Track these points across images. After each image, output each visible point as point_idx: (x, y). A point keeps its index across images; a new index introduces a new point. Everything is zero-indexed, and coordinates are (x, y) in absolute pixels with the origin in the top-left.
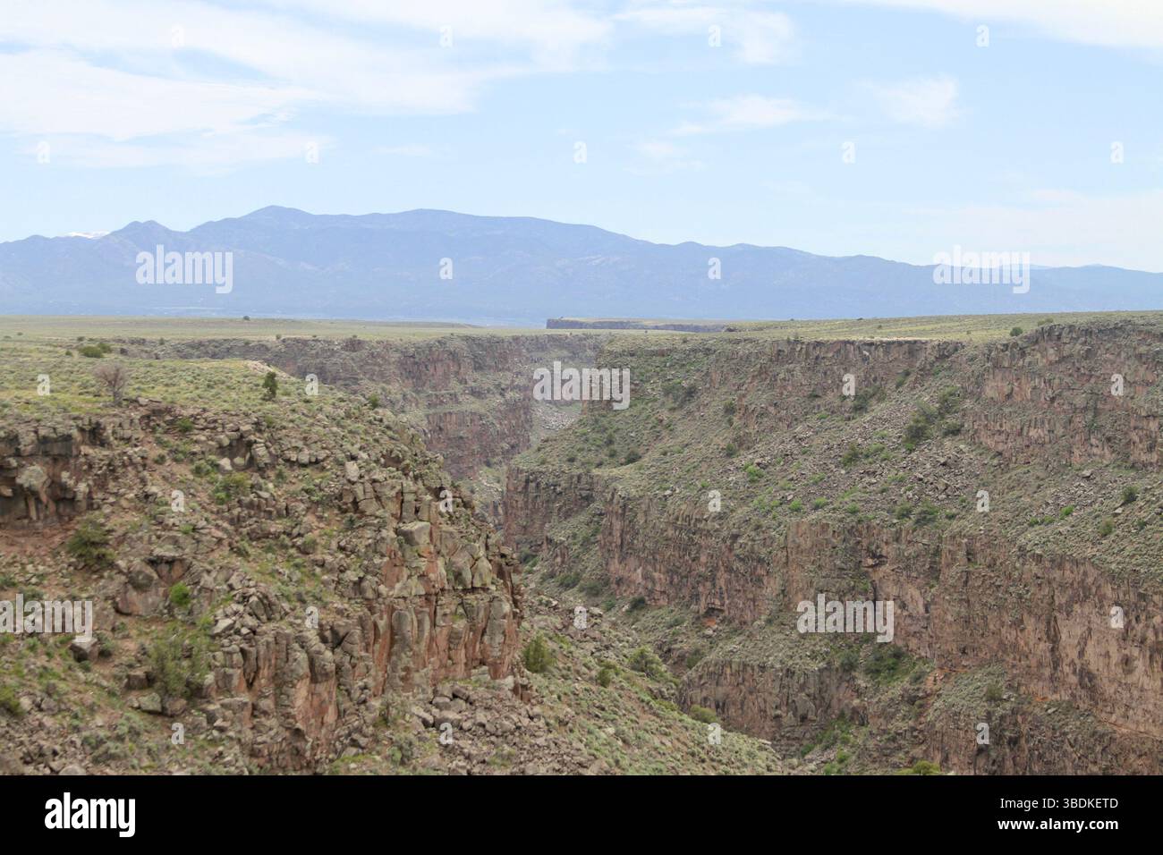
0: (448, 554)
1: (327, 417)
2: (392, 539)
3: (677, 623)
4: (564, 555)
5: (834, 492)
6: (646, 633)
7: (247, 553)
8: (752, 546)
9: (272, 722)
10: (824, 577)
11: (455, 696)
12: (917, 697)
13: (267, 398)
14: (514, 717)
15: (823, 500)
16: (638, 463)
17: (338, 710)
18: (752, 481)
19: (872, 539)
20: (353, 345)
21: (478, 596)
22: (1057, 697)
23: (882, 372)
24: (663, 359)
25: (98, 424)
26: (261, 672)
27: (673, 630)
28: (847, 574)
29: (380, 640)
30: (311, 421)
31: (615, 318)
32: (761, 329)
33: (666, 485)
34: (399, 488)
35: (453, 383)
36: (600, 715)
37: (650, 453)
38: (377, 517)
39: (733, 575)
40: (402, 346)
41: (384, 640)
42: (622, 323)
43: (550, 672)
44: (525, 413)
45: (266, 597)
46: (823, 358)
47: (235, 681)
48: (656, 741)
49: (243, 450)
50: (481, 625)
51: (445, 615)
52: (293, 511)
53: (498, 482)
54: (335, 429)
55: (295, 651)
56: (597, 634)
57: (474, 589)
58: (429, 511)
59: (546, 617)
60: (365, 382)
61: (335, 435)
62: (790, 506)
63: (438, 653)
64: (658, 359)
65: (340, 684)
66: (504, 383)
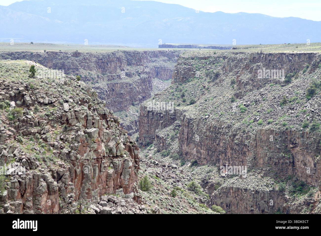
0: (106, 142)
1: (56, 84)
2: (83, 135)
3: (210, 171)
4: (164, 142)
5: (277, 117)
6: (198, 175)
7: (22, 141)
8: (242, 139)
10: (272, 152)
11: (109, 201)
12: (310, 203)
13: (31, 76)
14: (134, 209)
15: (271, 120)
16: (195, 105)
17: (60, 206)
18: (242, 112)
19: (292, 136)
20: (76, 54)
21: (119, 159)
23: (297, 66)
24: (205, 61)
26: (27, 190)
27: (209, 174)
28: (281, 151)
29: (78, 177)
30: (49, 86)
32: (247, 48)
33: (206, 114)
34: (85, 114)
35: (118, 70)
36: (171, 209)
37: (200, 100)
38: (76, 126)
39: (234, 151)
40: (97, 55)
41: (79, 177)
42: (190, 46)
43: (151, 191)
44: (149, 84)
45: (29, 159)
46: (272, 60)
47: (16, 194)
49: (21, 98)
50: (120, 171)
51: (105, 167)
52: (41, 124)
53: (137, 112)
54: (59, 89)
55: (41, 182)
56: (174, 176)
57: (117, 157)
58: (98, 124)
59: (153, 168)
60: (81, 70)
61: (59, 92)
62: (258, 122)
63: (102, 183)
64: (203, 61)
65: (60, 196)
66: (140, 71)
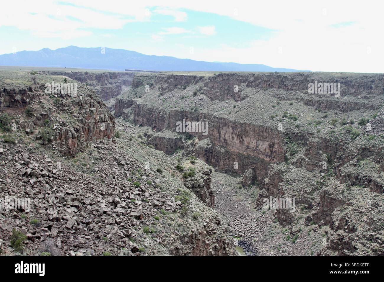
0: (100, 114)
2: (89, 111)
3: (148, 129)
4: (127, 115)
5: (179, 104)
6: (142, 131)
7: (60, 113)
8: (163, 114)
9: (65, 146)
11: (101, 142)
12: (194, 144)
13: (65, 83)
14: (112, 146)
15: (177, 106)
16: (141, 98)
17: (78, 144)
18: (163, 102)
19: (186, 114)
20: (86, 73)
22: (220, 144)
23: (189, 81)
25: (31, 88)
26: (62, 137)
31: (139, 69)
32: (166, 72)
33: (147, 102)
34: (90, 101)
35: (106, 81)
36: (130, 146)
37: (144, 96)
38: (86, 107)
39: (159, 120)
40: (96, 74)
41: (87, 131)
43: (120, 138)
44: (120, 88)
45: (63, 122)
46: (178, 78)
47: (57, 138)
48: (141, 151)
50: (106, 128)
51: (99, 126)
52: (69, 106)
53: (114, 101)
55: (69, 133)
56: (131, 131)
57: (104, 122)
58: (96, 106)
59: (122, 127)
60: (88, 81)
62: (170, 107)
63: (97, 134)
64: (146, 78)
65: (78, 139)
66: (116, 82)
